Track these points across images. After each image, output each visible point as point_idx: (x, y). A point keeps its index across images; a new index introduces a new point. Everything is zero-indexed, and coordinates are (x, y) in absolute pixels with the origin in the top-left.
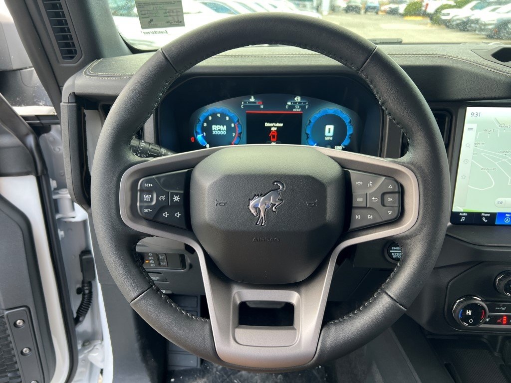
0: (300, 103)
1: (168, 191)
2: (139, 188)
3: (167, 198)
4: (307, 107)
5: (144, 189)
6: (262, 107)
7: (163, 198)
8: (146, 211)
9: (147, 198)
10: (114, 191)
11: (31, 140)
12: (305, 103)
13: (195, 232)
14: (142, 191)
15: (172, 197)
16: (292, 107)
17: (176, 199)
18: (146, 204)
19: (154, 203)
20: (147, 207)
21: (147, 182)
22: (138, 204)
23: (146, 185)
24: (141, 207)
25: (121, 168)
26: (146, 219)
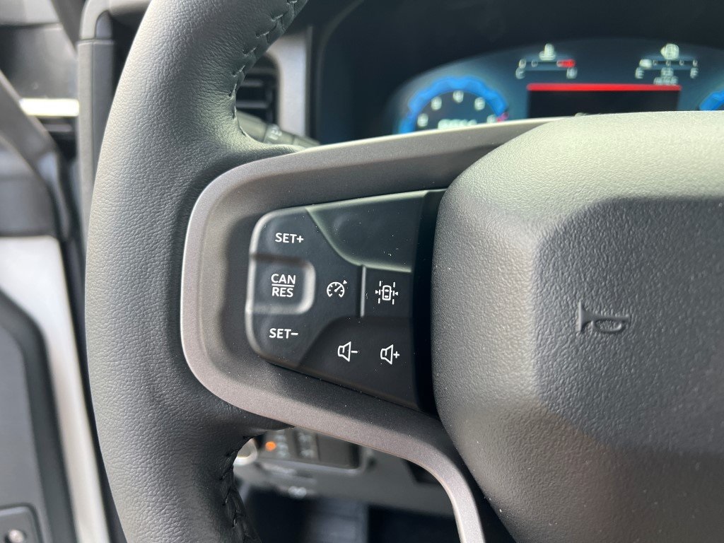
0: (674, 63)
1: (358, 263)
2: (253, 248)
3: (354, 290)
4: (694, 73)
5: (273, 250)
6: (571, 73)
7: (341, 287)
8: (276, 334)
9: (281, 285)
10: (161, 255)
11: (50, 166)
12: (689, 63)
13: (441, 414)
14: (264, 258)
15: (372, 286)
16: (652, 74)
17: (387, 293)
18: (276, 310)
19: (306, 305)
20: (281, 322)
21: (285, 226)
22: (249, 309)
23: (283, 238)
24: (257, 318)
25: (191, 171)
26: (277, 366)
